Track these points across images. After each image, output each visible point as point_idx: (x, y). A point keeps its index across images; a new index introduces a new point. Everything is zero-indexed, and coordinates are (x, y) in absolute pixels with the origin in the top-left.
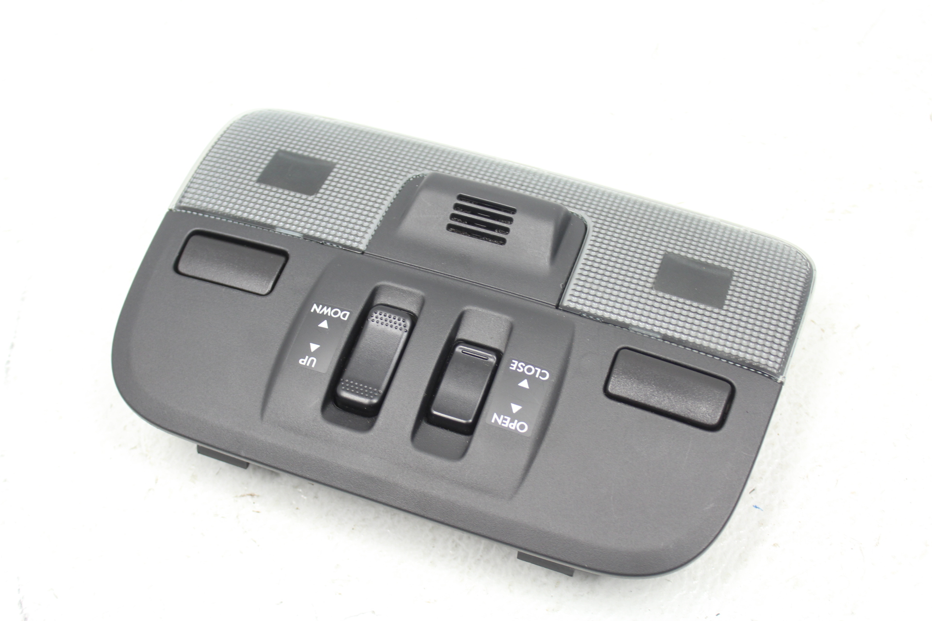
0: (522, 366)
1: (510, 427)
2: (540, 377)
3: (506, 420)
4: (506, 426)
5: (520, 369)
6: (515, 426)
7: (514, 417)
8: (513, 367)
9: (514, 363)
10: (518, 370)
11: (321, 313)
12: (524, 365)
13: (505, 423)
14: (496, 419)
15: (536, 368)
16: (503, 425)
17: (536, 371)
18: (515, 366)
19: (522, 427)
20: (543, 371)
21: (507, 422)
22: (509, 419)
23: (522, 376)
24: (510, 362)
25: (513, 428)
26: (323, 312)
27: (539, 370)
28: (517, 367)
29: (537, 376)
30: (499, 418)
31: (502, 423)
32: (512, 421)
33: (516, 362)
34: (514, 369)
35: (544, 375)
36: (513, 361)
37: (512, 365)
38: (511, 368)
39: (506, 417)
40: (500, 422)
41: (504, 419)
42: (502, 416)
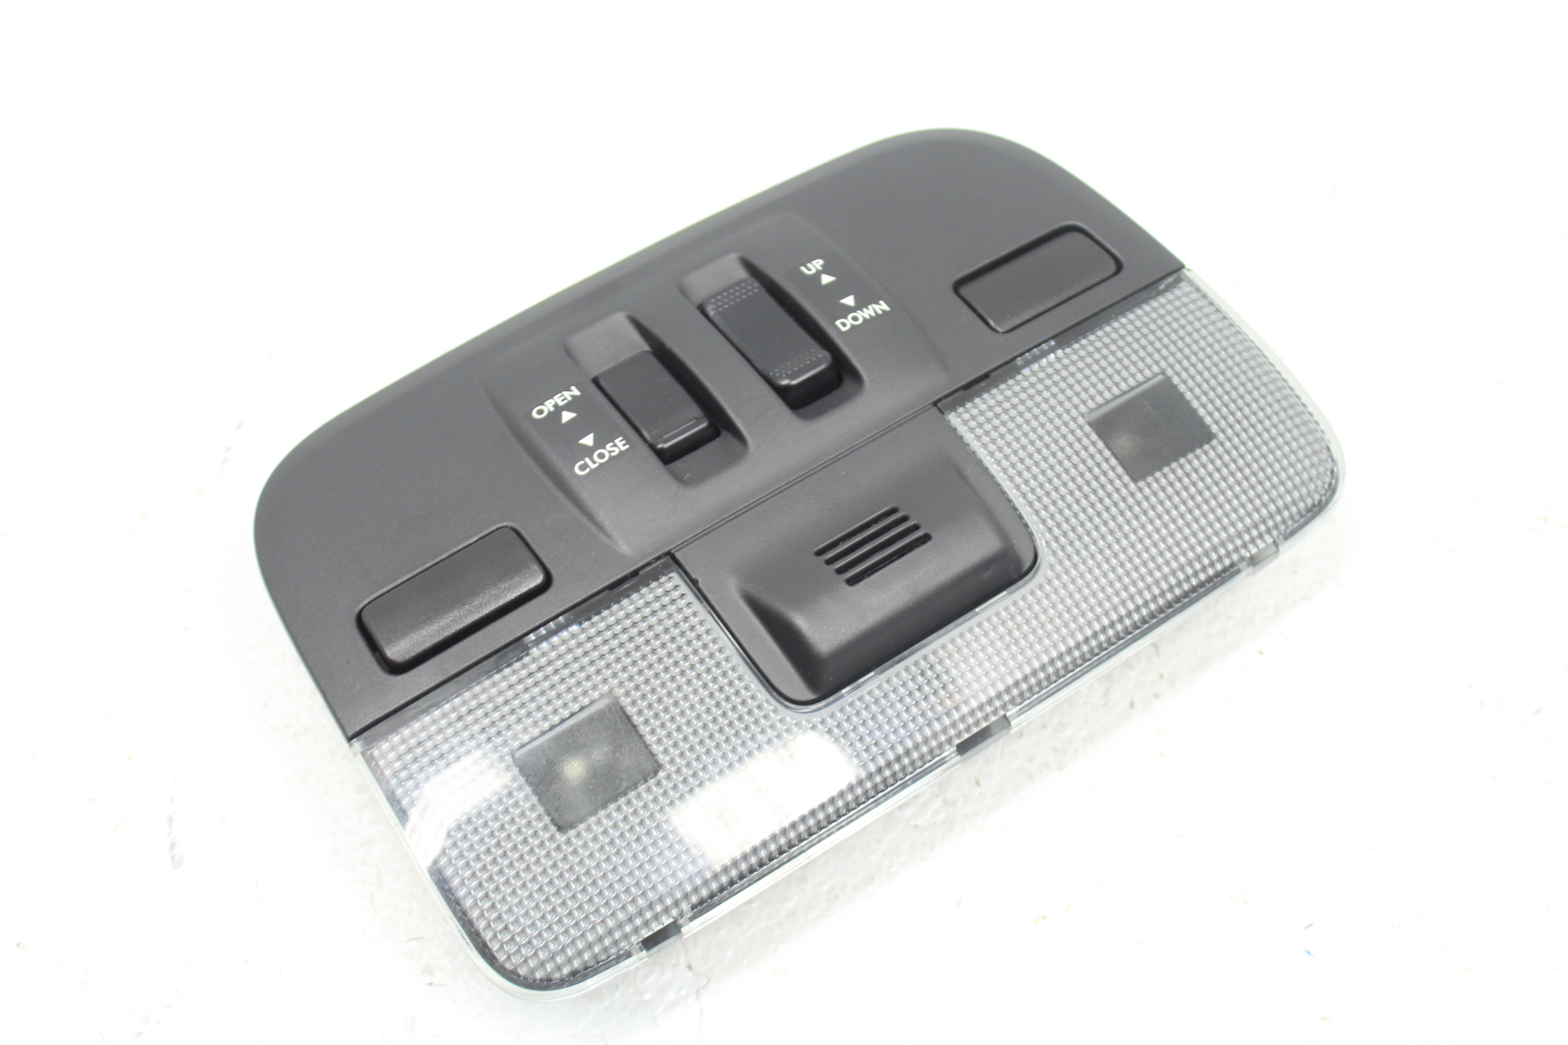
0: (614, 452)
1: (551, 401)
2: (583, 463)
3: (563, 401)
4: (556, 397)
5: (612, 447)
6: (548, 406)
7: (559, 409)
8: (621, 441)
9: (624, 445)
10: (612, 445)
11: (870, 307)
12: (613, 454)
13: (559, 398)
14: (572, 391)
15: (597, 465)
16: (559, 395)
17: (594, 462)
18: (620, 445)
19: (541, 412)
20: (588, 470)
21: (559, 401)
22: (561, 404)
23: (600, 445)
24: (628, 441)
25: (547, 403)
26: (869, 310)
27: (593, 466)
28: (615, 445)
30: (571, 395)
31: (563, 396)
32: (556, 406)
33: (623, 448)
34: (617, 441)
35: (583, 468)
36: (627, 446)
37: (624, 442)
38: (621, 438)
39: (566, 402)
40: (566, 393)
41: (565, 399)
42: (570, 399)
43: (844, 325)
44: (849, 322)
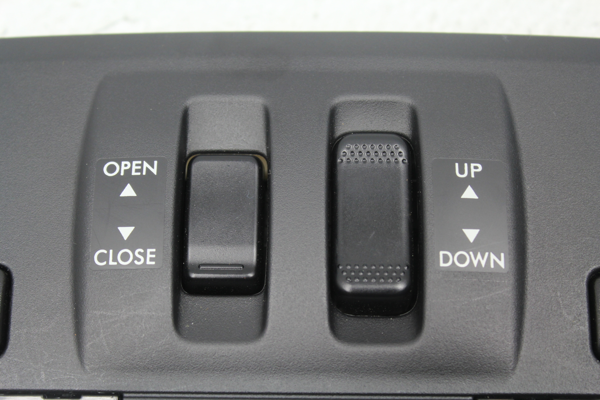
0: (139, 260)
1: (128, 163)
2: (105, 252)
3: (137, 171)
4: (135, 163)
5: (140, 253)
6: (123, 167)
7: (128, 178)
8: (151, 253)
9: (151, 259)
10: (142, 251)
11: (487, 254)
12: (136, 262)
13: (137, 165)
14: (153, 166)
15: (115, 263)
16: (140, 162)
17: (115, 259)
18: (149, 256)
19: (112, 169)
20: (105, 263)
21: (134, 168)
22: (134, 173)
23: (132, 243)
24: (158, 259)
25: (124, 163)
26: (483, 257)
27: (111, 263)
28: (144, 255)
29: (111, 251)
30: (148, 170)
31: (142, 165)
32: (128, 172)
33: (148, 262)
34: (149, 251)
35: (102, 258)
36: (153, 263)
37: (154, 256)
38: (154, 250)
39: (139, 174)
40: (146, 165)
41: (141, 171)
42: (144, 173)
43: (446, 259)
44: (453, 259)
